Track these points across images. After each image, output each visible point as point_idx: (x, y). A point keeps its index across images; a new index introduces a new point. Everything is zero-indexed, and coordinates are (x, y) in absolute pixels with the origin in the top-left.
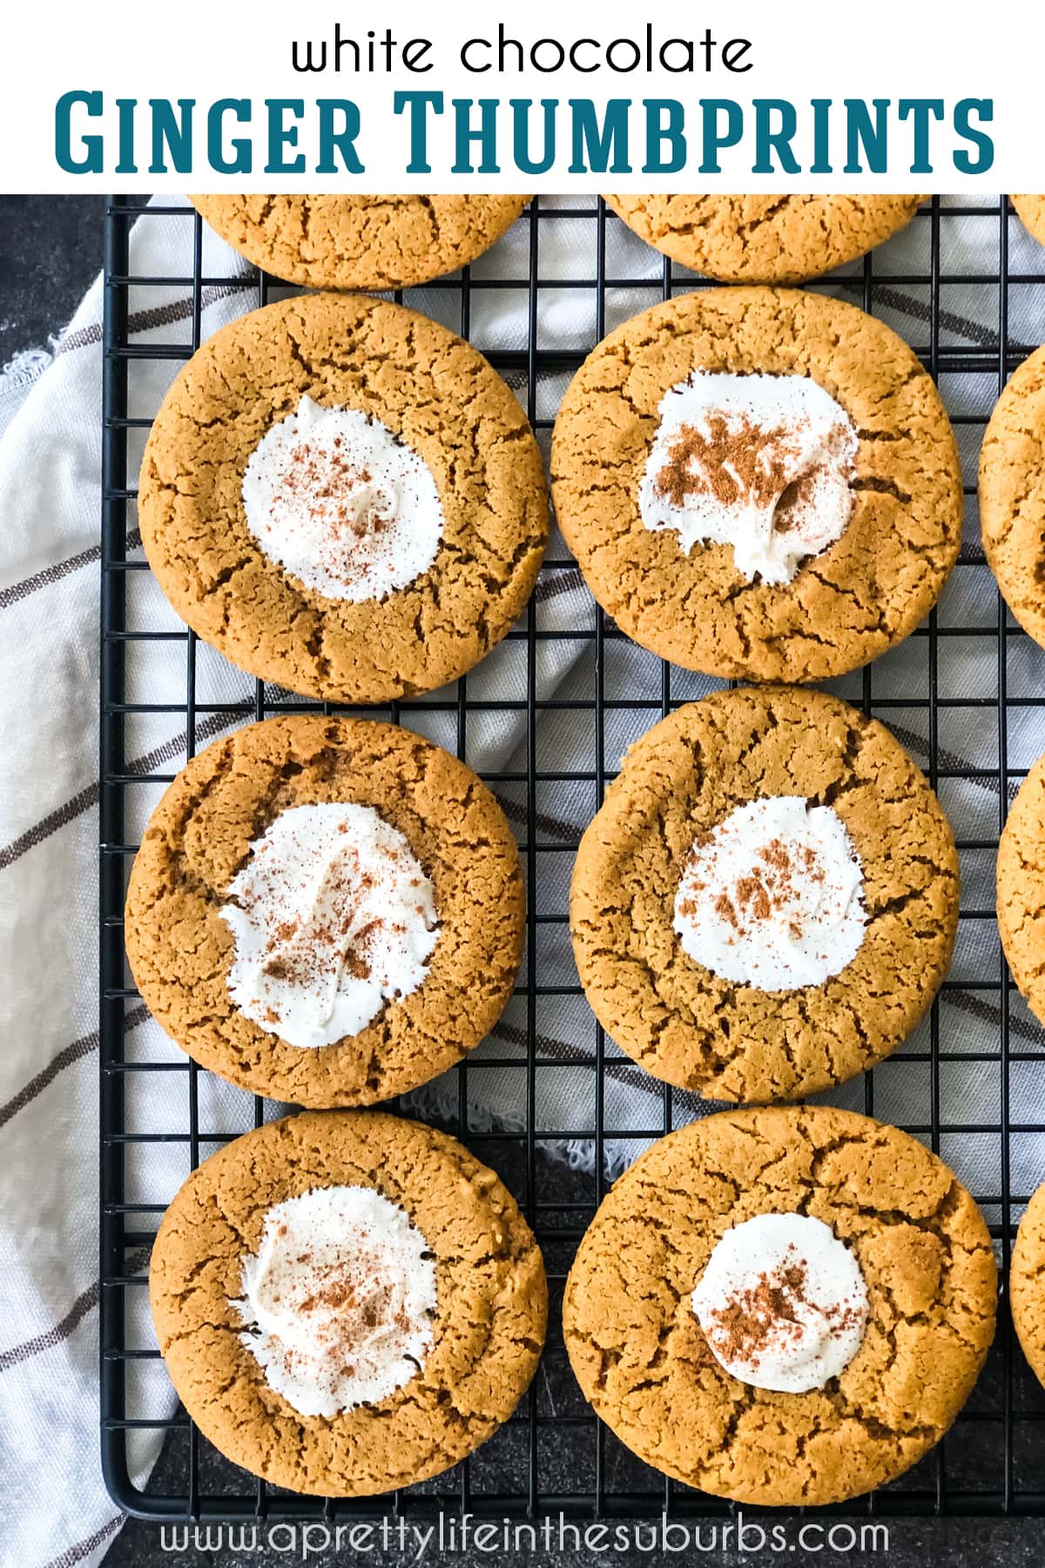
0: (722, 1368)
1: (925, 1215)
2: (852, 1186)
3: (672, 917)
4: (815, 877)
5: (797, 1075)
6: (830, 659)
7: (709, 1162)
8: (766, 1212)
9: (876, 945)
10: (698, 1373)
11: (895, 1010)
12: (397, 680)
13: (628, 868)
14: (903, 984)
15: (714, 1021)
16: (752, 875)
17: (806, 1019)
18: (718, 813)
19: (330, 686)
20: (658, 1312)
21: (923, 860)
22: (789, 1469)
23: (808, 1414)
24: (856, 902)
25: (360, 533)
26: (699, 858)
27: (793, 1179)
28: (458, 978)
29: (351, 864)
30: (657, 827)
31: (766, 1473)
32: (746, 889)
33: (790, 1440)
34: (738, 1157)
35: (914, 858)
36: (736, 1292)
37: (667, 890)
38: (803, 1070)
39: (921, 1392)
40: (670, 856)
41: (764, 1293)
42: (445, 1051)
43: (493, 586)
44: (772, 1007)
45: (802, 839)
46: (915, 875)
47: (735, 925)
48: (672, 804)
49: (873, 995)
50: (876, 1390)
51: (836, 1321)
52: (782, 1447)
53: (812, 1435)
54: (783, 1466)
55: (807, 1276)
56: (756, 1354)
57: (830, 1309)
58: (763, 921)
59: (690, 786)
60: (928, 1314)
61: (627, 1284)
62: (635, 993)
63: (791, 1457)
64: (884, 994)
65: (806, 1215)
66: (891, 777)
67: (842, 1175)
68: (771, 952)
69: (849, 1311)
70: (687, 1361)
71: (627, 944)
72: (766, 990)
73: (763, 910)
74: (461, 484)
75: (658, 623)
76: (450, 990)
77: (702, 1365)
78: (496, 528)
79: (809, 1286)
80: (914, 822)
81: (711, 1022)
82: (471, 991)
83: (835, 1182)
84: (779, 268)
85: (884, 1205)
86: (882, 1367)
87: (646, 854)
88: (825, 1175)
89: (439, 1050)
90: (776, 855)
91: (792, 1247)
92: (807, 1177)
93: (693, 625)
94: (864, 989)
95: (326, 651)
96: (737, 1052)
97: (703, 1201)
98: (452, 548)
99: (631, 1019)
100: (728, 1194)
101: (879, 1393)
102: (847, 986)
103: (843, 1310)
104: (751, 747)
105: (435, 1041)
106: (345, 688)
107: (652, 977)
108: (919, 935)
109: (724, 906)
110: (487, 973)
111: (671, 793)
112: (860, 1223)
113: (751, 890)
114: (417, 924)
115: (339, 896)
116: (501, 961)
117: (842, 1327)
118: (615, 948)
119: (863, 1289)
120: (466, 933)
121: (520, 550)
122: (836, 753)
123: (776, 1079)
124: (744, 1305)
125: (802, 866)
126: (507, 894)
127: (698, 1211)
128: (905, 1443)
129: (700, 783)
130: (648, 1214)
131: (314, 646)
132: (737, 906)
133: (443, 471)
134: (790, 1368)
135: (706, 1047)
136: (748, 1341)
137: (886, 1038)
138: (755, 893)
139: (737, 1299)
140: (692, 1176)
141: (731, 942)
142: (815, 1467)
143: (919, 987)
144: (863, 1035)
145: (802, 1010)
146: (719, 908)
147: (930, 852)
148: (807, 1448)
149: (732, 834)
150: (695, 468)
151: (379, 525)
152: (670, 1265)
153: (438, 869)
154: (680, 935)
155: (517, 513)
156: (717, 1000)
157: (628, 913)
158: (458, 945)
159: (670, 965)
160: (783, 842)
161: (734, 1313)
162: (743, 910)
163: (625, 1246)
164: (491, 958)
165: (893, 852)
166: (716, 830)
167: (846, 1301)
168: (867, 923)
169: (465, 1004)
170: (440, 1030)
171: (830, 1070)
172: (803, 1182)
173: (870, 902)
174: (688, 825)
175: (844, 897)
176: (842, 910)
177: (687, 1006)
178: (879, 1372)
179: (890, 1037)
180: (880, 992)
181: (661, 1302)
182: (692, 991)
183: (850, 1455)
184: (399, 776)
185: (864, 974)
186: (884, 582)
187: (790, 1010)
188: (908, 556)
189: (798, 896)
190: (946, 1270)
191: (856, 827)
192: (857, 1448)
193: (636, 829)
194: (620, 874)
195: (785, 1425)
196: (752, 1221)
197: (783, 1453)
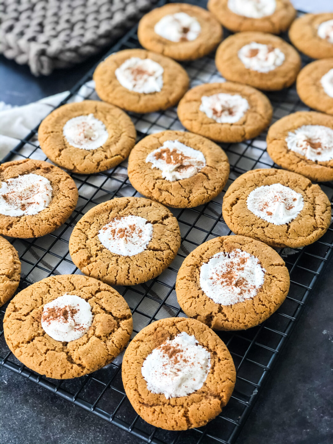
0: (41, 324)
1: (117, 316)
2: (103, 300)
3: (100, 230)
4: (139, 236)
5: (107, 274)
6: (172, 199)
7: (72, 280)
8: (78, 296)
9: (144, 254)
10: (34, 322)
11: (140, 271)
12: (73, 164)
13: (97, 216)
14: (146, 266)
15: (95, 253)
16: (124, 228)
17: (117, 262)
18: (125, 214)
19: (59, 159)
20: (35, 304)
21: (168, 245)
22: (40, 355)
23: (54, 345)
24: (146, 245)
25: (85, 137)
26: (115, 222)
27: (89, 292)
28: (43, 217)
29: (37, 188)
30: (109, 211)
31: (33, 353)
32: (121, 231)
33: (45, 348)
34: (79, 282)
35: (166, 243)
36: (57, 307)
37: (103, 224)
38: (109, 273)
39: (87, 354)
40: (108, 218)
41: (63, 310)
42: (29, 230)
43: (106, 158)
44: (111, 256)
45: (141, 227)
46: (163, 247)
47: (113, 236)
48: (116, 208)
49: (137, 265)
50: (76, 348)
51: (77, 327)
52: (42, 349)
53: (51, 350)
54: (39, 354)
55: (77, 313)
56: (51, 321)
57: (78, 324)
58: (120, 238)
59: (123, 207)
60: (102, 338)
61: (32, 295)
62: (81, 240)
63: (42, 353)
64: (140, 266)
65: (87, 302)
66: (171, 226)
67: (102, 296)
68: (118, 246)
69: (82, 327)
70: (33, 318)
71: (86, 230)
72: (111, 252)
73: (122, 237)
74: (113, 139)
75: (137, 177)
76: (40, 219)
77: (37, 321)
78: (114, 149)
79: (76, 316)
80: (171, 236)
81: (93, 252)
82: (44, 221)
83: (99, 298)
84: (207, 134)
85: (108, 308)
86: (81, 344)
87: (103, 215)
88: (98, 295)
89: (28, 229)
90: (133, 228)
91: (78, 305)
92: (93, 293)
93: (145, 180)
94: (135, 262)
95: (62, 152)
96: (96, 261)
97: (64, 287)
98: (102, 148)
99: (76, 244)
100: (71, 288)
101: (76, 350)
102: (132, 260)
103: (81, 326)
104: (142, 207)
105: (28, 226)
106: (61, 161)
107: (87, 239)
108: (157, 258)
109: (114, 232)
110: (50, 220)
111: (117, 206)
112: (99, 310)
113: (122, 231)
114: (42, 204)
115: (30, 193)
116: (55, 219)
117: (78, 329)
118: (83, 230)
119: (90, 325)
120: (51, 210)
121: (117, 155)
122: (161, 216)
123: (101, 271)
124: (57, 310)
125: (137, 232)
126: (66, 208)
127: (61, 288)
128: (75, 366)
129: (125, 208)
130: (49, 284)
131: (60, 151)
132: (116, 233)
133: (110, 136)
134: (58, 331)
135: (89, 258)
136: (51, 317)
137: (134, 277)
138: (123, 232)
139: (56, 308)
140: (66, 281)
141: (110, 239)
142: (47, 358)
143: (150, 270)
144: (129, 273)
145: (117, 260)
146: (112, 231)
147: (171, 244)
148: (48, 352)
149: (125, 220)
150: (165, 155)
151: (90, 139)
152: (46, 296)
153: (55, 197)
154: (99, 233)
155: (121, 148)
156: (98, 248)
157: (91, 225)
158: (48, 211)
159: (93, 237)
160: (136, 225)
161: (53, 310)
162: (117, 234)
163: (38, 288)
164: (53, 218)
165: (161, 239)
166: (122, 218)
167: (83, 324)
168: (145, 250)
169: (41, 223)
170: (31, 225)
171: (115, 277)
172: (91, 293)
173: (149, 246)
174: (116, 214)
175: (143, 242)
176: (141, 244)
177: (91, 248)
178: (80, 345)
179: (135, 277)
180: (139, 265)
181: (37, 303)
182: (94, 244)
183: (58, 360)
184: (60, 179)
185: (137, 259)
186: (194, 191)
187: (114, 259)
188: (203, 188)
189: (132, 237)
190: (114, 331)
191: (155, 230)
192: (61, 359)
193: (104, 209)
194: (94, 217)
195: (46, 344)
196: (73, 296)
197: (41, 351)
